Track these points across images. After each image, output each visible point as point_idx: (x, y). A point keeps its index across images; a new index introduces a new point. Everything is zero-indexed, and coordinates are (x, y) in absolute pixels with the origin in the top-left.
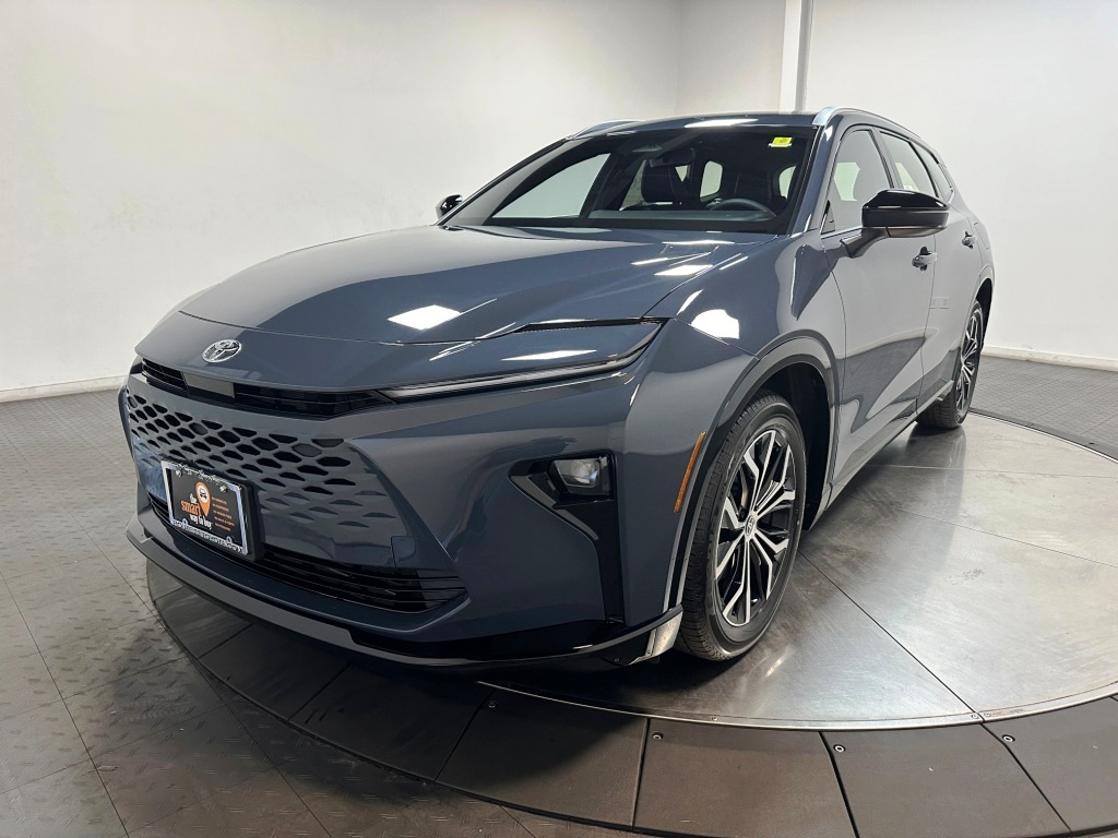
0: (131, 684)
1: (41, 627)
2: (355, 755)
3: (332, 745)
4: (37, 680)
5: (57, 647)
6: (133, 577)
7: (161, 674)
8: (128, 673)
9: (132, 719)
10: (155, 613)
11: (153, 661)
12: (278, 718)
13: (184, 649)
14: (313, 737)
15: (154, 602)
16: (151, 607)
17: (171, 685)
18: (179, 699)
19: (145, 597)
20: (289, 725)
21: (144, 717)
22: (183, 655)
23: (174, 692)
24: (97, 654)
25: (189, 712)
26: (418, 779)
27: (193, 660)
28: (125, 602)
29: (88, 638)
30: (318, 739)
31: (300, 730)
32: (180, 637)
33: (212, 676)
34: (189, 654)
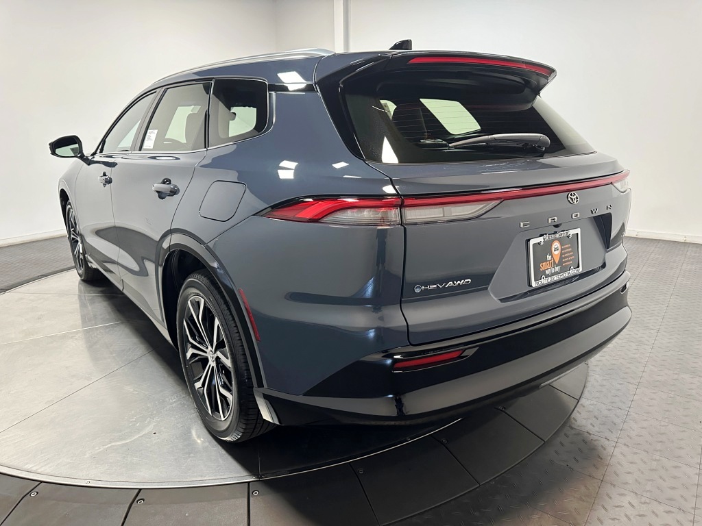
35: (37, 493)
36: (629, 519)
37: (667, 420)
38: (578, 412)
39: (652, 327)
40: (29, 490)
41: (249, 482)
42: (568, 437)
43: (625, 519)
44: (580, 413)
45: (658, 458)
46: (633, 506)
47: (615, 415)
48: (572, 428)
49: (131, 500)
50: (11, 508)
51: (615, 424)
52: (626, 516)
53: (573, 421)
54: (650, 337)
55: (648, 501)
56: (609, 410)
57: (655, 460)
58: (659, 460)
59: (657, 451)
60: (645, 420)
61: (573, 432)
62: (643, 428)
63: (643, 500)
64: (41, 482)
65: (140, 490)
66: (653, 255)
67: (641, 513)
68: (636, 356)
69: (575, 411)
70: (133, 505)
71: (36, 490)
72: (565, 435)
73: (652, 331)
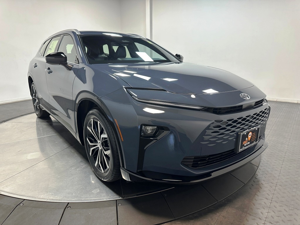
35: (23, 204)
36: (285, 216)
37: (297, 175)
38: (258, 172)
39: (287, 137)
40: (19, 203)
41: (116, 200)
42: (255, 182)
43: (283, 216)
44: (259, 173)
45: (295, 191)
46: (286, 211)
47: (275, 173)
48: (256, 179)
49: (65, 207)
50: (11, 210)
51: (275, 177)
52: (284, 215)
53: (257, 176)
54: (287, 141)
55: (293, 209)
56: (272, 171)
57: (294, 192)
58: (296, 192)
59: (294, 188)
60: (288, 175)
61: (257, 180)
62: (287, 178)
63: (290, 208)
64: (24, 200)
65: (69, 203)
66: (284, 108)
67: (290, 214)
68: (281, 149)
69: (257, 171)
70: (66, 209)
71: (22, 203)
72: (254, 181)
73: (287, 139)
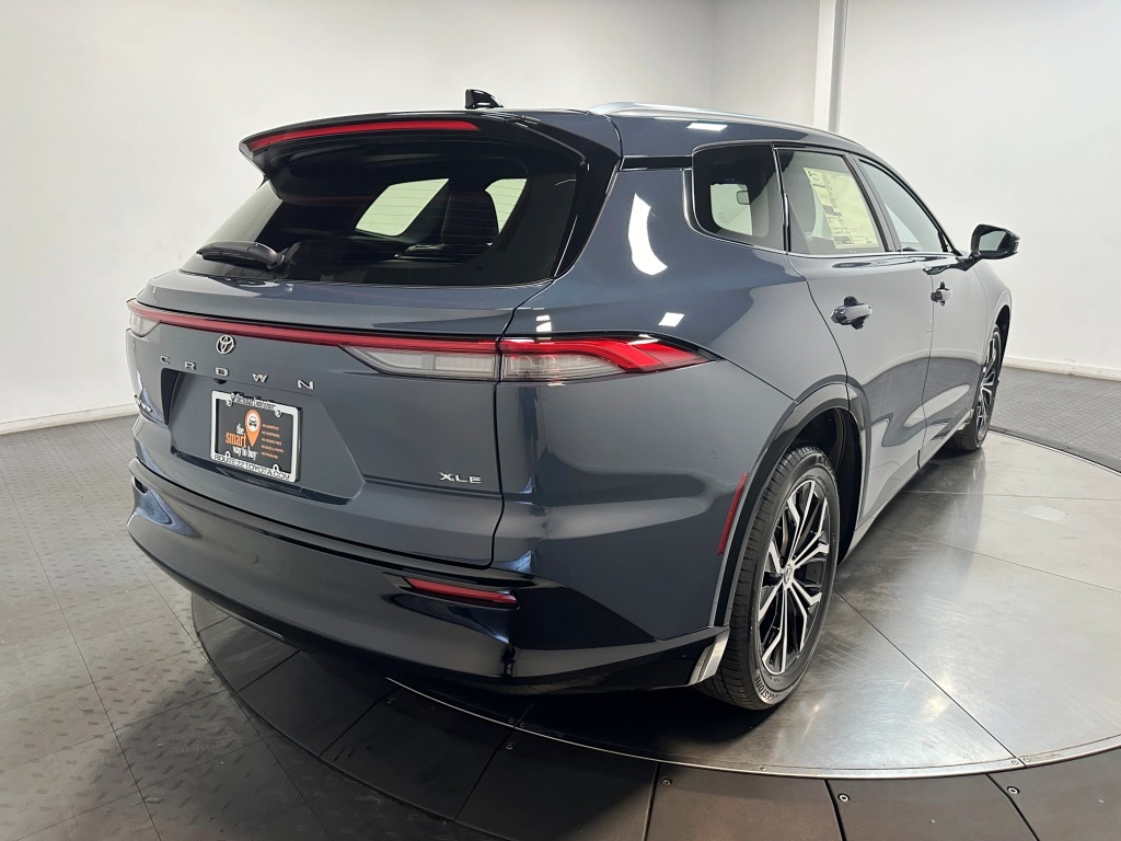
0: (177, 716)
1: (95, 658)
2: (381, 793)
3: (360, 782)
4: (91, 711)
5: (109, 678)
6: (179, 607)
7: (204, 706)
8: (173, 706)
9: (177, 752)
10: (199, 644)
11: (197, 694)
12: (310, 753)
13: (225, 682)
14: (342, 773)
15: (198, 634)
16: (196, 639)
17: (212, 718)
18: (219, 733)
19: (190, 629)
20: (320, 760)
21: (188, 750)
22: (224, 688)
23: (216, 725)
24: (146, 686)
25: (228, 746)
26: (438, 818)
27: (234, 693)
28: (171, 633)
29: (137, 669)
30: (347, 776)
31: (331, 767)
32: (221, 670)
33: (251, 710)
34: (230, 688)
